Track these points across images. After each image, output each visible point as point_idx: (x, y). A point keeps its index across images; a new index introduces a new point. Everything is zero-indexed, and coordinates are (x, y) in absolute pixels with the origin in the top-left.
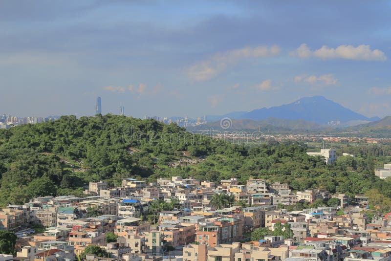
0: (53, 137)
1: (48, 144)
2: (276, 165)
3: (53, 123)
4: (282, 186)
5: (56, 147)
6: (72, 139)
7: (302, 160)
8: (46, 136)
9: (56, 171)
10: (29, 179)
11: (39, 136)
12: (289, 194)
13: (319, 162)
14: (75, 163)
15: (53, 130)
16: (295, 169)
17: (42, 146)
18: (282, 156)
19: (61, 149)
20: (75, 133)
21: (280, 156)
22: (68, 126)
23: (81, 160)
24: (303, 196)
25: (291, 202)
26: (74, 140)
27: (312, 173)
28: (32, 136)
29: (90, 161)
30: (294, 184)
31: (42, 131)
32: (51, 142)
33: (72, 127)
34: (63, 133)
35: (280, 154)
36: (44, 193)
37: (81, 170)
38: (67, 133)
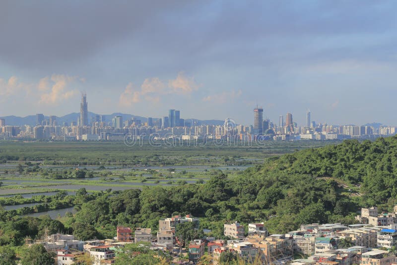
0: (334, 162)
1: (328, 168)
3: (335, 148)
5: (336, 172)
6: (353, 163)
8: (327, 161)
9: (330, 198)
10: (301, 206)
11: (321, 161)
14: (354, 188)
15: (335, 154)
17: (322, 171)
19: (341, 174)
20: (356, 157)
22: (349, 150)
23: (360, 184)
26: (355, 164)
28: (313, 161)
29: (366, 186)
31: (323, 156)
32: (332, 166)
33: (354, 151)
34: (345, 157)
36: (313, 220)
37: (357, 195)
38: (348, 158)
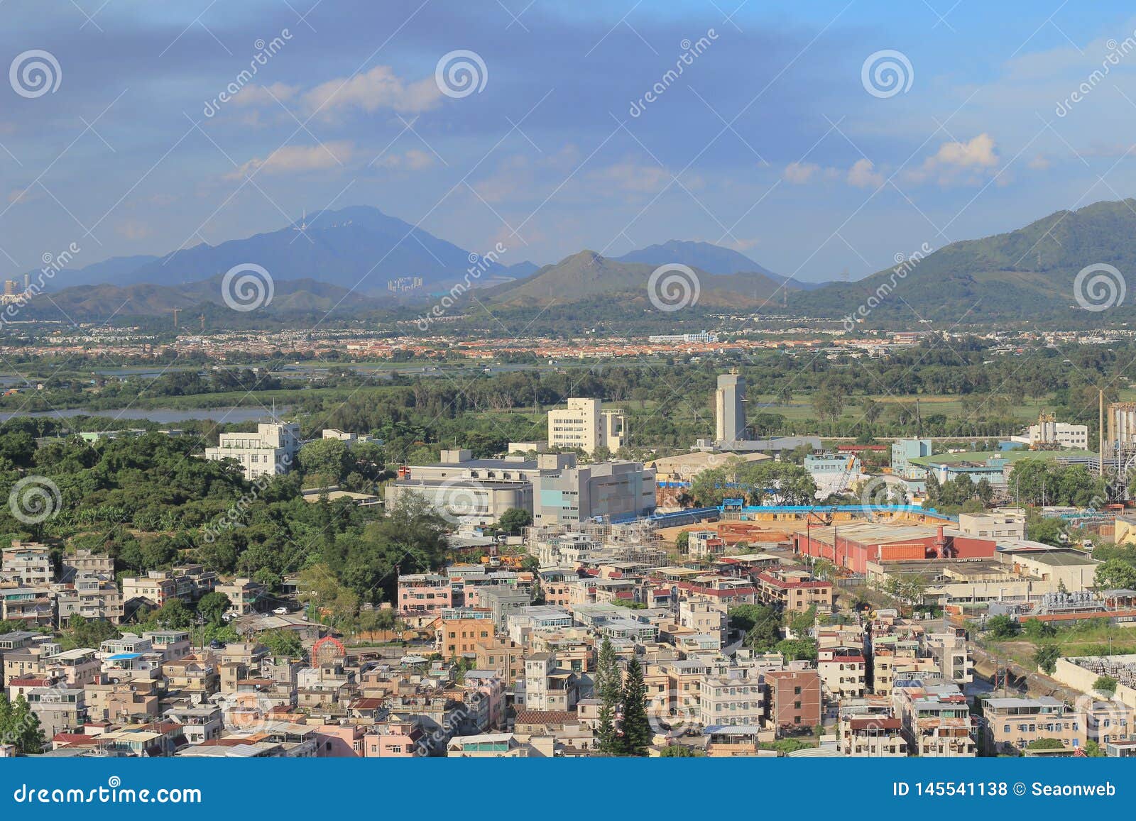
2: (97, 494)
4: (94, 561)
7: (175, 473)
12: (100, 588)
13: (220, 477)
16: (146, 506)
18: (119, 466)
21: (114, 468)
24: (140, 590)
25: (104, 608)
27: (188, 515)
30: (129, 552)
35: (114, 462)
